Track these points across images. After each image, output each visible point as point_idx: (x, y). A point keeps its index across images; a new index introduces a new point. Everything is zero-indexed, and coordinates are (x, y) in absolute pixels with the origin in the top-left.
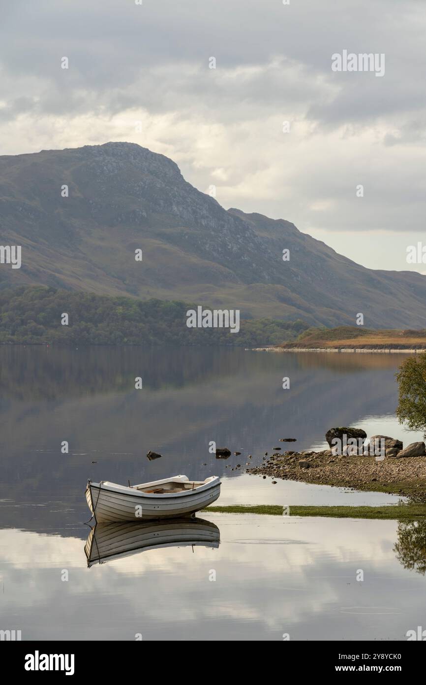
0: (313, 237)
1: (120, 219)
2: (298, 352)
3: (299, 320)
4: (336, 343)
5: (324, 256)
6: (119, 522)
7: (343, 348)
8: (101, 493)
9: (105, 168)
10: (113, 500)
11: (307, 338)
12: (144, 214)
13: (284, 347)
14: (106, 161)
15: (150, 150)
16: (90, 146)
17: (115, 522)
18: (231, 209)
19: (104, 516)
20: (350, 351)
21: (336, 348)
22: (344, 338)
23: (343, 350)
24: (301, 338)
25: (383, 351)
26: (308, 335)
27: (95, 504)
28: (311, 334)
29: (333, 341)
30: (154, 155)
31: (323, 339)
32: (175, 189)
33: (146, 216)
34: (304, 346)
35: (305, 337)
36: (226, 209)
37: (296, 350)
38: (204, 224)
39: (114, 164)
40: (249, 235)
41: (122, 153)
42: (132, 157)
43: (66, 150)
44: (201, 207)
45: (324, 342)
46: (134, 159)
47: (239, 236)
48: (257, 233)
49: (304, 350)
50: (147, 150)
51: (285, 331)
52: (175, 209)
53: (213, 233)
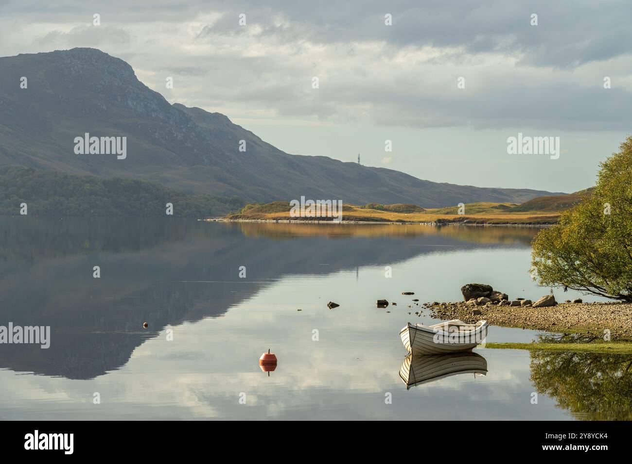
0: (243, 127)
1: (84, 112)
2: (242, 222)
3: (235, 196)
4: (274, 215)
5: (252, 144)
6: (428, 355)
7: (280, 219)
8: (417, 332)
9: (72, 69)
10: (424, 338)
11: (249, 211)
12: (104, 107)
13: (231, 218)
14: (73, 63)
15: (109, 54)
16: (60, 51)
17: (425, 355)
18: (176, 104)
19: (419, 351)
20: (285, 221)
21: (274, 219)
22: (279, 211)
23: (280, 221)
24: (245, 211)
25: (313, 222)
26: (250, 209)
27: (412, 341)
28: (252, 207)
29: (271, 213)
30: (113, 58)
31: (262, 212)
32: (130, 87)
33: (106, 109)
34: (248, 218)
35: (247, 210)
36: (172, 104)
37: (241, 221)
38: (154, 116)
39: (80, 66)
40: (191, 125)
41: (86, 57)
42: (95, 60)
43: (39, 54)
44: (152, 102)
45: (263, 214)
46: (97, 62)
47: (182, 126)
48: (197, 124)
49: (247, 221)
50: (107, 54)
51: (224, 205)
52: (130, 103)
53: (161, 124)
